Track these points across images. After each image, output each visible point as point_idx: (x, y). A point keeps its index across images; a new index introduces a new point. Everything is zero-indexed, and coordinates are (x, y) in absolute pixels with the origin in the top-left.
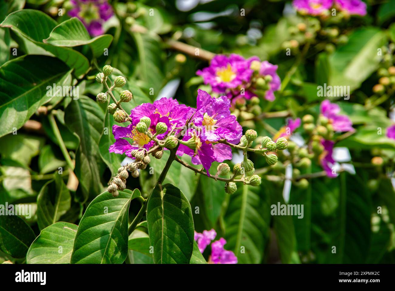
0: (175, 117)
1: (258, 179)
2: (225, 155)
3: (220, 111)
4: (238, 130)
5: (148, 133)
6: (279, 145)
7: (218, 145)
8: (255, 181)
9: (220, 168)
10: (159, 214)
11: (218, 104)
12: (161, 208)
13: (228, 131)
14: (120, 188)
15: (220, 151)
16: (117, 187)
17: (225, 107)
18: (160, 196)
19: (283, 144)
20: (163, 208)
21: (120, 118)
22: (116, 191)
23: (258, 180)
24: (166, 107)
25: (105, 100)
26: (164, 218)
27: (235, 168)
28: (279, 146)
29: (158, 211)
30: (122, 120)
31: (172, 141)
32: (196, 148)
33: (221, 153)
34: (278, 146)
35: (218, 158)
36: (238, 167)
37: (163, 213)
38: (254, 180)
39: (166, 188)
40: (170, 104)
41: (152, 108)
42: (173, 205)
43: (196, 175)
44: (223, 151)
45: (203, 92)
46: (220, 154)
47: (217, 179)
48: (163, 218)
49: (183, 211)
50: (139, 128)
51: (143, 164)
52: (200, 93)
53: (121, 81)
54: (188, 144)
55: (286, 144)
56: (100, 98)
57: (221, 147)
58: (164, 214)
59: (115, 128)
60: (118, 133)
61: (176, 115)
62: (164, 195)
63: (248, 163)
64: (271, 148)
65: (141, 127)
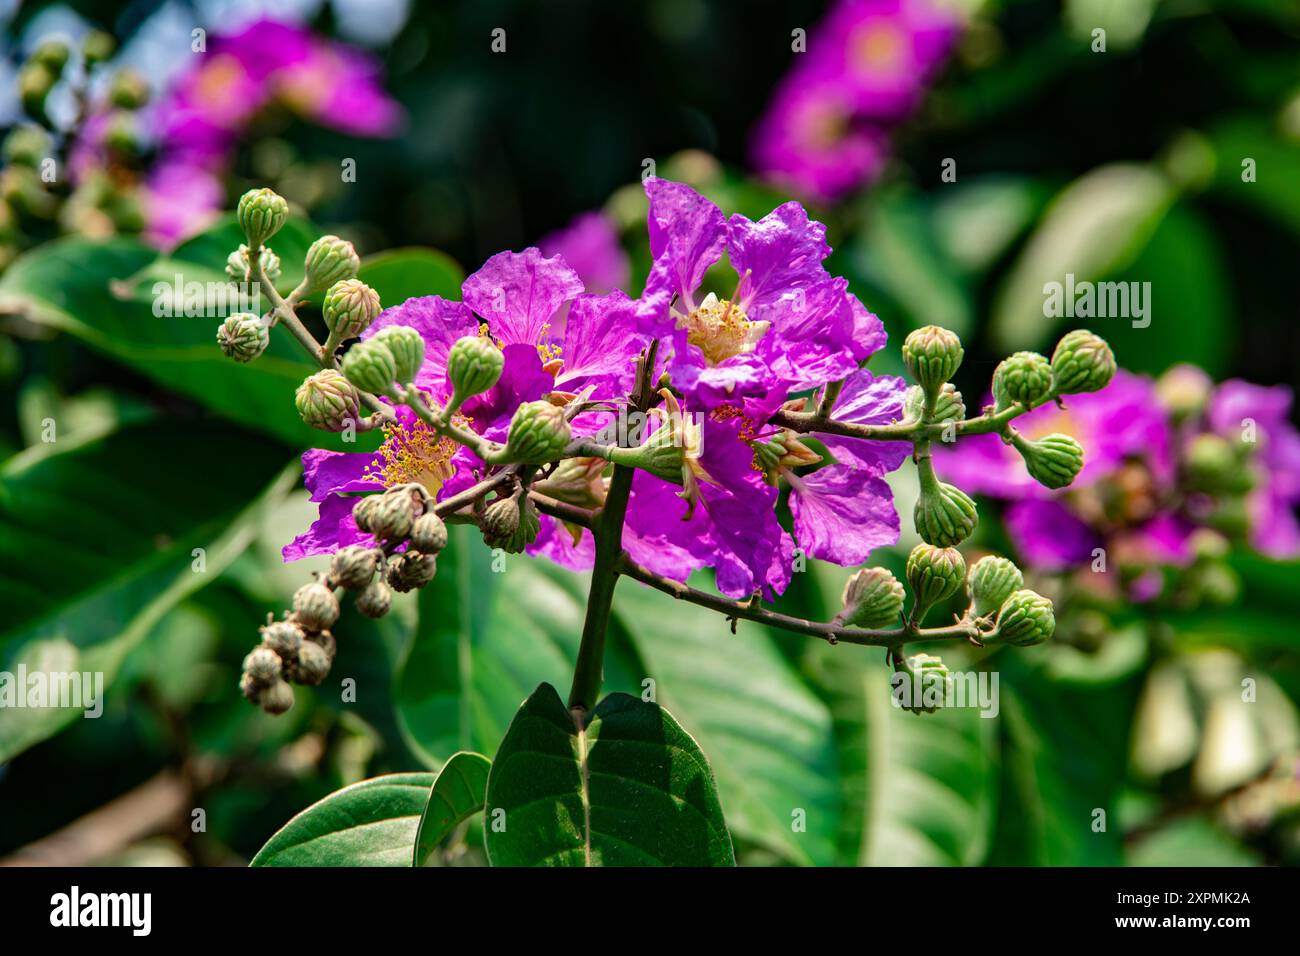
0: (581, 357)
1: (1035, 603)
2: (863, 521)
3: (777, 277)
4: (866, 341)
5: (411, 392)
6: (1067, 365)
7: (820, 475)
8: (1020, 618)
9: (854, 589)
10: (568, 827)
11: (761, 241)
12: (575, 805)
13: (818, 353)
14: (302, 672)
15: (838, 504)
16: (278, 661)
17: (797, 256)
18: (570, 754)
19: (1083, 356)
20: (585, 800)
21: (326, 402)
22: (275, 684)
23: (1033, 610)
24: (518, 303)
25: (257, 343)
26: (593, 847)
27: (911, 565)
28: (1067, 370)
29: (560, 816)
30: (334, 411)
31: (537, 422)
32: (683, 469)
33: (843, 513)
34: (1062, 371)
35: (837, 542)
36: (922, 558)
37: (587, 825)
38: (1014, 615)
39: (600, 717)
40: (539, 287)
41: (455, 322)
42: (632, 781)
43: (734, 631)
44: (850, 502)
45: (676, 191)
46: (840, 519)
47: (835, 634)
48: (587, 846)
49: (679, 796)
50: (356, 366)
51: (415, 557)
52: (663, 196)
53: (333, 258)
54: (645, 459)
55: (1099, 358)
56: (230, 333)
57: (836, 485)
58: (593, 827)
59: (316, 463)
60: (328, 479)
61: (586, 349)
62: (592, 746)
63: (942, 500)
64: (1025, 381)
65: (364, 361)
